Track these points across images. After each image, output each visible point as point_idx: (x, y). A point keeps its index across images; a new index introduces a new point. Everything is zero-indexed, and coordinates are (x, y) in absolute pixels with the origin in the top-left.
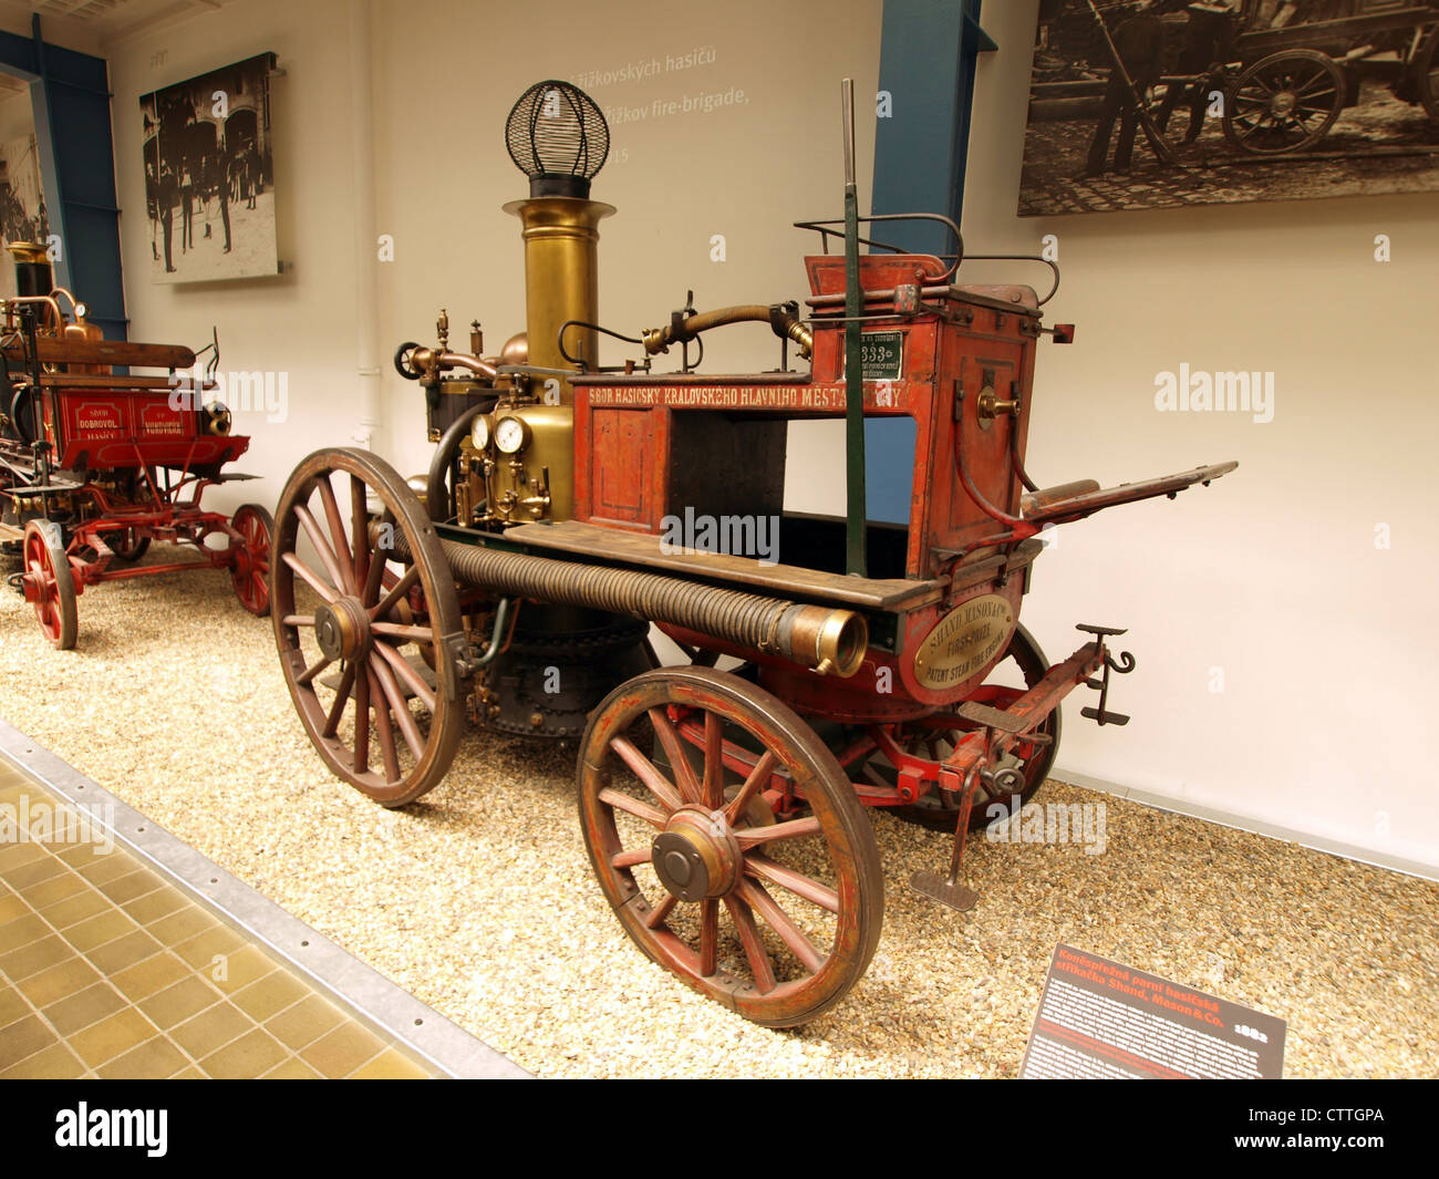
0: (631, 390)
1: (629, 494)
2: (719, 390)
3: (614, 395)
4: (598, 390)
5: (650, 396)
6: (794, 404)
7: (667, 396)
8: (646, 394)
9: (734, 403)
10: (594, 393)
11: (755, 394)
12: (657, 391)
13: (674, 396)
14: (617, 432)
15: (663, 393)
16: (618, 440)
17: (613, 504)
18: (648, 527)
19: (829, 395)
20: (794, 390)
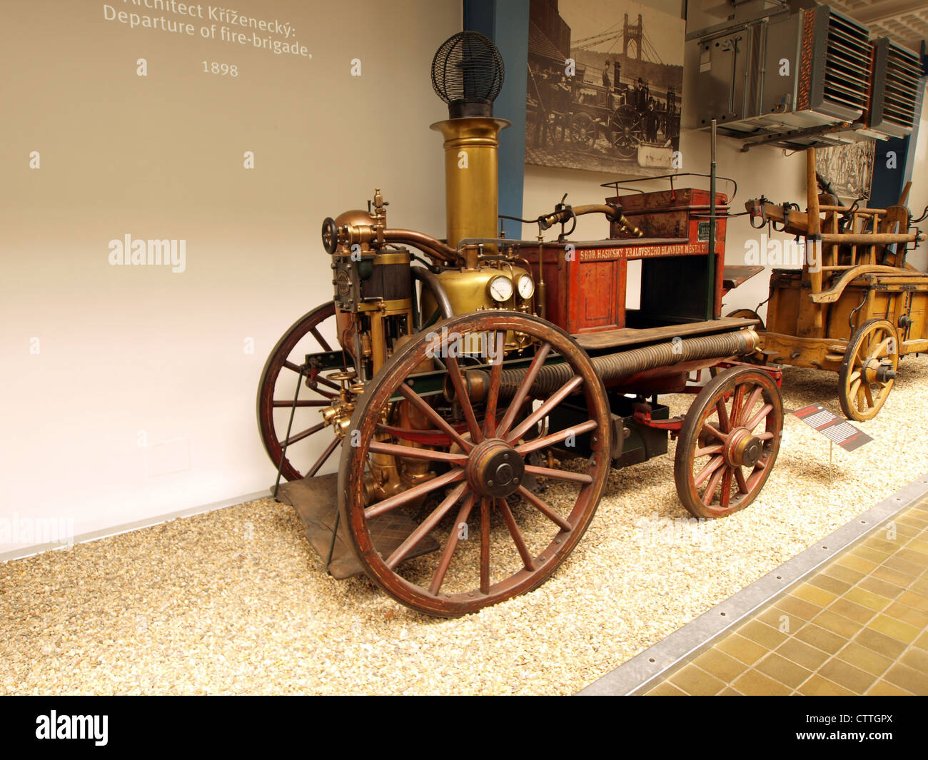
0: (606, 251)
1: (602, 310)
2: (652, 248)
3: (596, 254)
4: (586, 251)
5: (617, 253)
6: (682, 252)
7: (627, 252)
8: (616, 252)
9: (659, 254)
10: (584, 254)
11: (667, 249)
12: (622, 250)
13: (631, 252)
14: (596, 276)
15: (624, 251)
16: (596, 280)
17: (593, 318)
18: (615, 326)
19: (694, 248)
20: (682, 247)
